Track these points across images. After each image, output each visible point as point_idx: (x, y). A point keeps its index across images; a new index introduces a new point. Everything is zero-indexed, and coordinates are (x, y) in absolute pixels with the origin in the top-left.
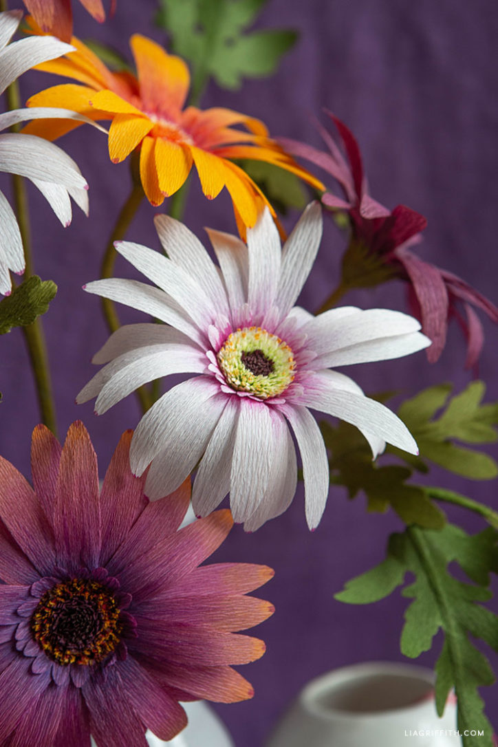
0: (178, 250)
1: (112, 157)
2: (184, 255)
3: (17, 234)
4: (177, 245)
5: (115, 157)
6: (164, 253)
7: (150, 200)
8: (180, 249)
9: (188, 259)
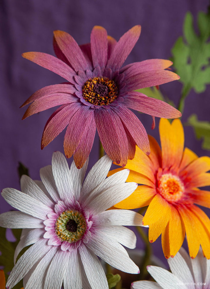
0: (175, 265)
1: (150, 239)
2: (177, 268)
3: (107, 287)
4: (174, 262)
5: (151, 240)
6: (169, 270)
7: (165, 256)
8: (176, 265)
9: (179, 270)
